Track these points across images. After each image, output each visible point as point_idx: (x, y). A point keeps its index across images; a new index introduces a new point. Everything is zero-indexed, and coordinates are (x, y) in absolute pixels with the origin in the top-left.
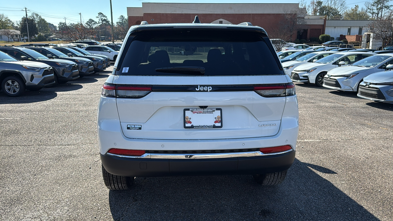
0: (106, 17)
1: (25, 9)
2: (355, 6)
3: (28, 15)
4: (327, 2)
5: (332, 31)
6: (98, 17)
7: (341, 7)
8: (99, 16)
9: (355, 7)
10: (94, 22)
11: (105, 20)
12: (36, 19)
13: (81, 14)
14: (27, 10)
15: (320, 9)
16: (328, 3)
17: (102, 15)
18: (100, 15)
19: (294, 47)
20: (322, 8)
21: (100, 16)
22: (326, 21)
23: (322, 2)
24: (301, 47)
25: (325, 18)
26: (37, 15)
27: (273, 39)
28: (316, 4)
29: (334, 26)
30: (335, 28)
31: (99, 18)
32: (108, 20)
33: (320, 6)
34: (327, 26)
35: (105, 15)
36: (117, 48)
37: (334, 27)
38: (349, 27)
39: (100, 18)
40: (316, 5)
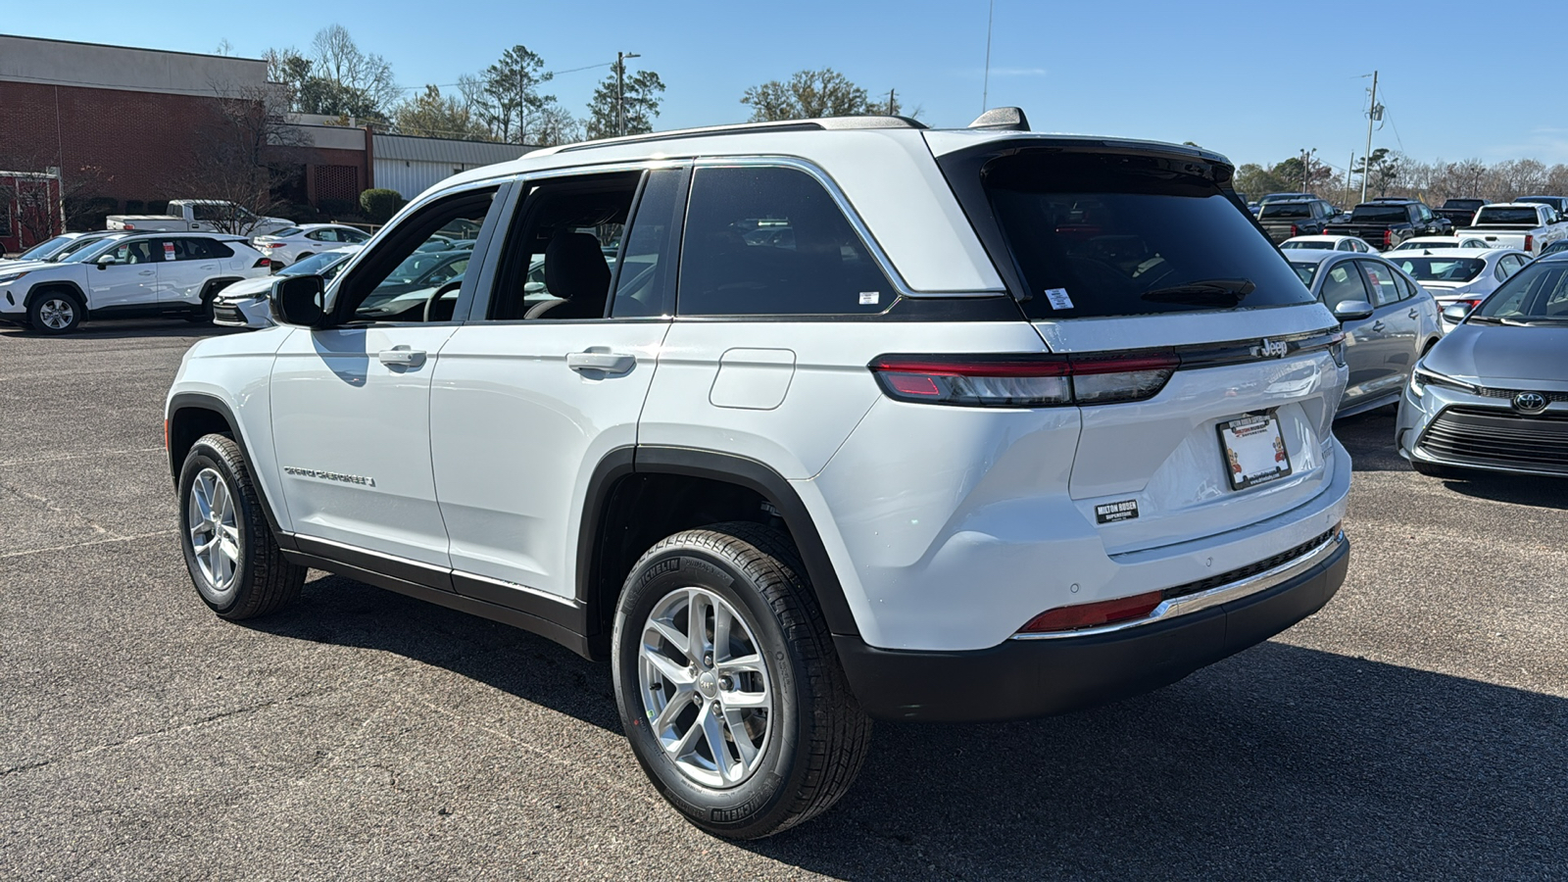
2: (428, 87)
4: (322, 62)
5: (397, 177)
7: (377, 87)
9: (427, 91)
15: (306, 89)
16: (325, 69)
19: (308, 236)
20: (312, 86)
22: (374, 137)
23: (307, 62)
24: (333, 235)
25: (367, 126)
27: (193, 199)
28: (287, 68)
29: (402, 160)
30: (408, 164)
33: (301, 76)
34: (378, 156)
37: (405, 163)
38: (457, 163)
40: (284, 70)
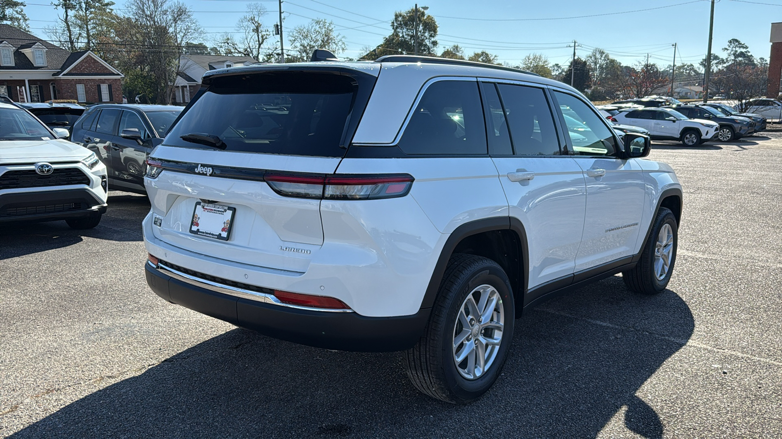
0: (747, 48)
1: (574, 43)
3: (576, 54)
6: (727, 49)
8: (729, 47)
10: (719, 59)
11: (742, 54)
12: (599, 60)
13: (675, 45)
14: (576, 44)
17: (737, 43)
18: (733, 44)
21: (732, 46)
26: (602, 53)
31: (729, 52)
32: (749, 54)
35: (744, 44)
36: (700, 114)
39: (732, 51)
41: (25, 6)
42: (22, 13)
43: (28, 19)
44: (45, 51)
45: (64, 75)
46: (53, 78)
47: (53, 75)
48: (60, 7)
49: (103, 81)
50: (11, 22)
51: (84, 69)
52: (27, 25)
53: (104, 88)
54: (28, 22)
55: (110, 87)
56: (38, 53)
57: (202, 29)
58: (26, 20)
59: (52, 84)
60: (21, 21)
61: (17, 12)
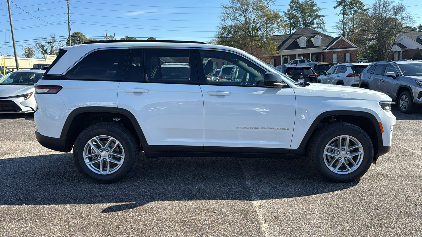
41: (324, 17)
42: (323, 20)
43: (325, 23)
44: (320, 38)
45: (328, 49)
46: (323, 51)
47: (323, 50)
48: (341, 15)
49: (347, 51)
50: (317, 26)
51: (338, 46)
52: (324, 26)
53: (348, 55)
54: (325, 25)
55: (351, 54)
56: (318, 40)
57: (413, 17)
58: (324, 23)
59: (322, 54)
60: (322, 24)
61: (320, 20)
